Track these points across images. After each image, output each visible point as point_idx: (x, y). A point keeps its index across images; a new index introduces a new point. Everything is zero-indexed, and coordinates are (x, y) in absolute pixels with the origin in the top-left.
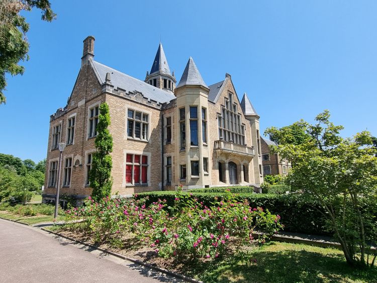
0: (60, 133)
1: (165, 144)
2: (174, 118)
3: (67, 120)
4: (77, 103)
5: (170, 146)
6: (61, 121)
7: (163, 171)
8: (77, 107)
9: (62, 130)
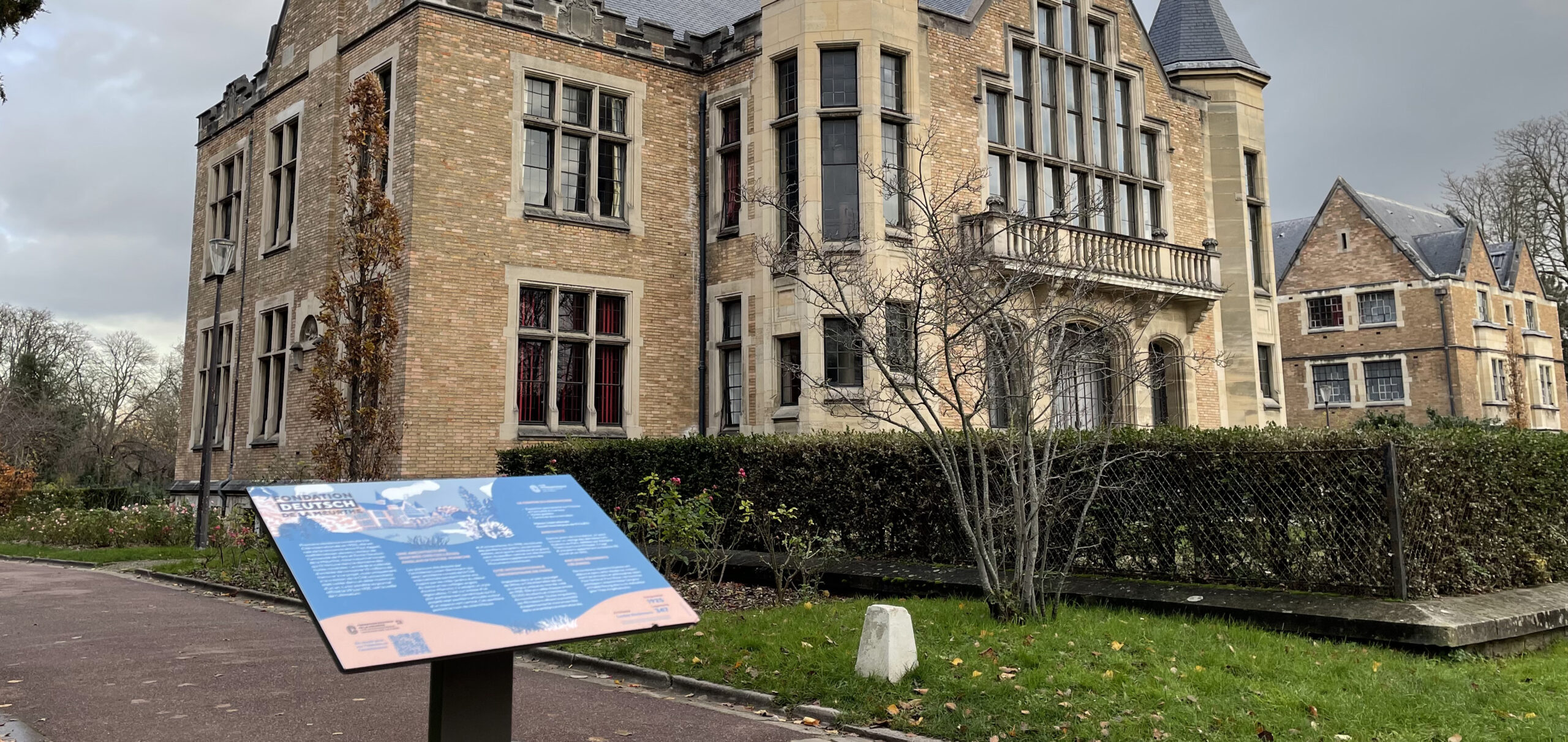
0: (238, 195)
1: (711, 238)
2: (751, 109)
3: (269, 136)
4: (306, 55)
5: (733, 245)
6: (243, 142)
7: (704, 372)
8: (305, 74)
9: (250, 182)
